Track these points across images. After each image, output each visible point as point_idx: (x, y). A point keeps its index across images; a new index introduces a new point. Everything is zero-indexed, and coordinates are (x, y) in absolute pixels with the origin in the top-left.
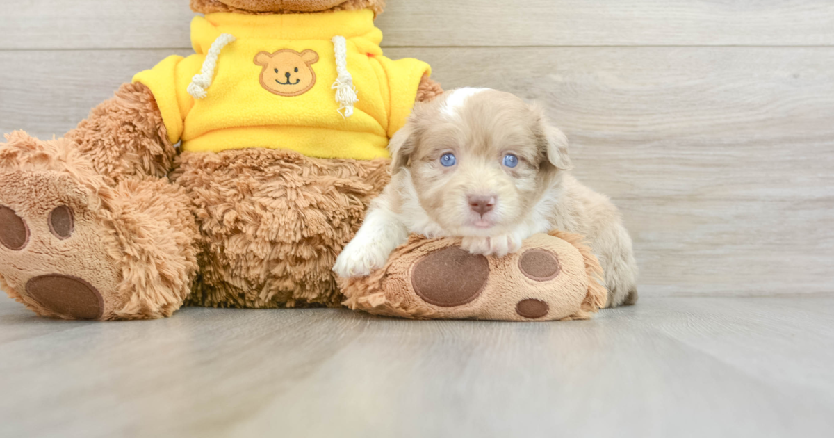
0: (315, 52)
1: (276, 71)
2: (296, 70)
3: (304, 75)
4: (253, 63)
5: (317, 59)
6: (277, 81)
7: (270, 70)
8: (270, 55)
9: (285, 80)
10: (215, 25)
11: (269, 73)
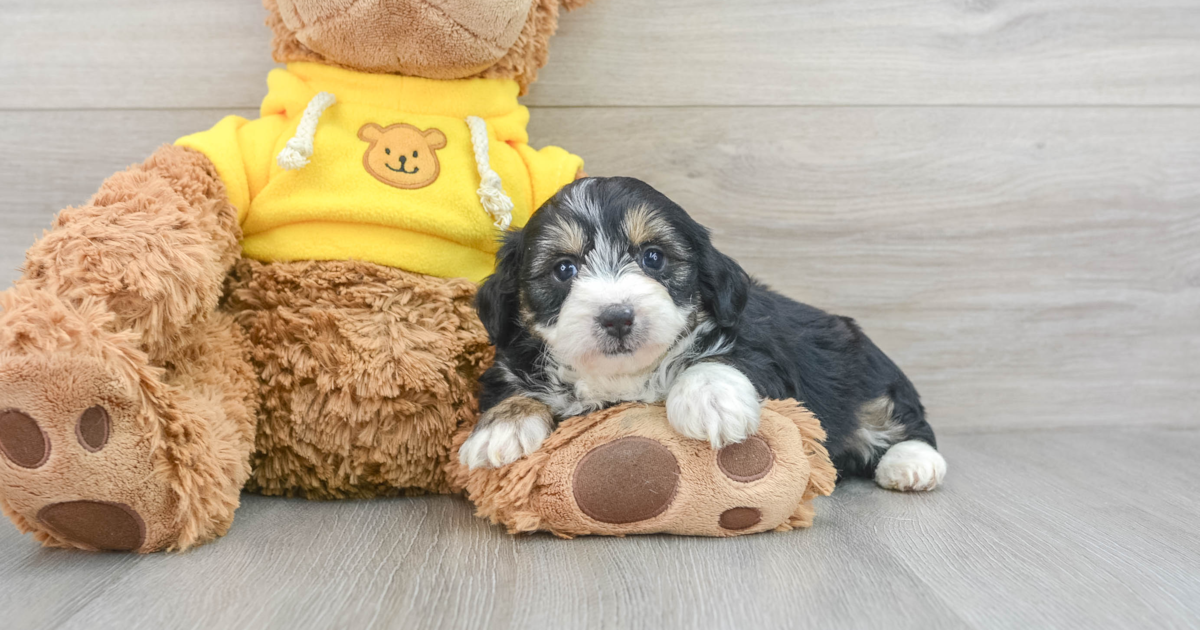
0: (443, 135)
1: (388, 151)
2: (415, 154)
4: (356, 137)
5: (444, 144)
6: (387, 165)
7: (379, 149)
8: (382, 130)
9: (398, 165)
10: (303, 79)
11: (378, 153)
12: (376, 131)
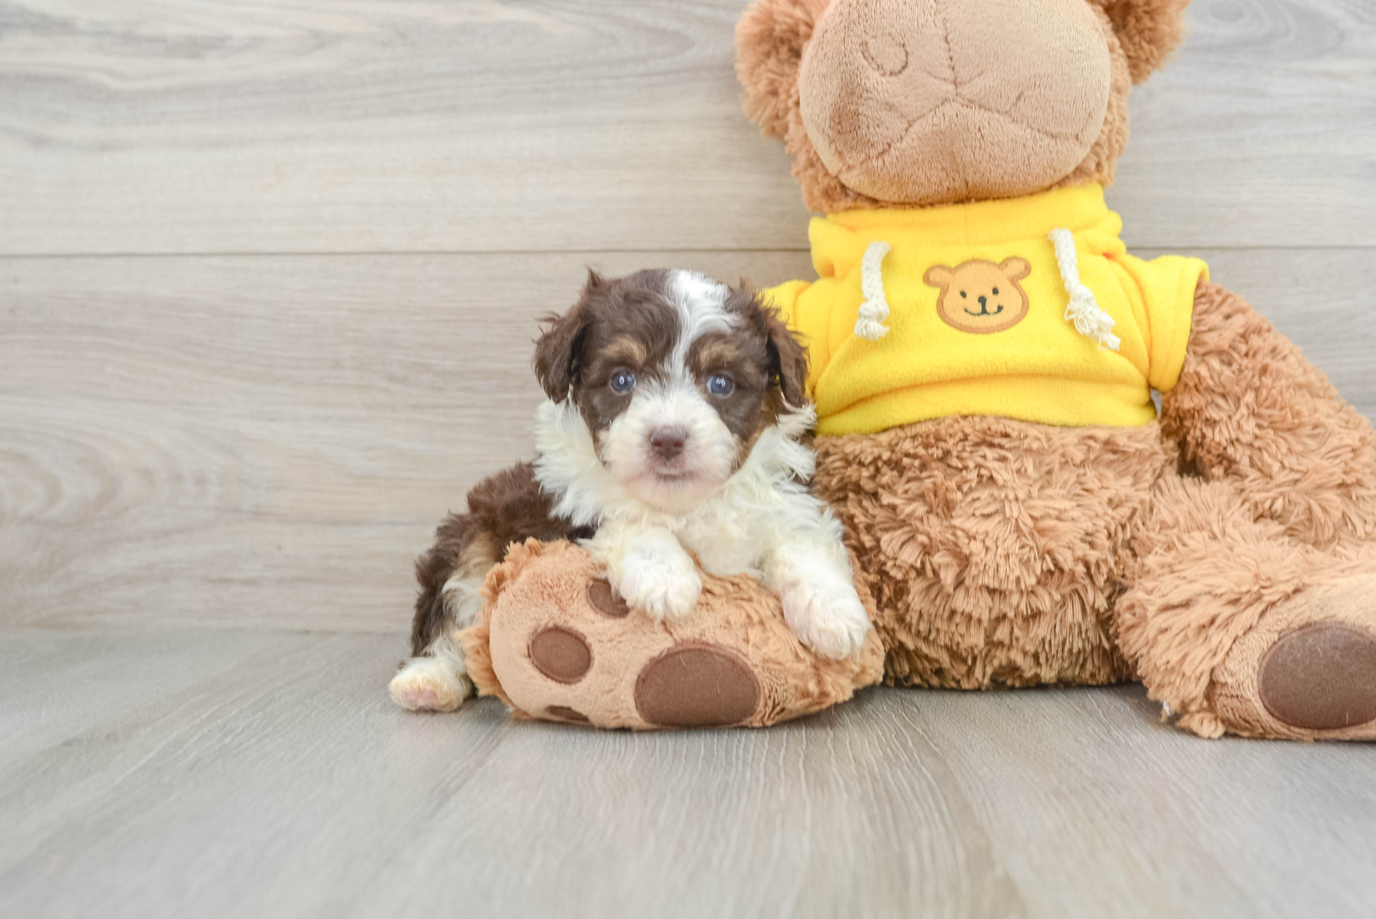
1: (963, 294)
2: (995, 291)
3: (1009, 298)
4: (923, 284)
5: (1028, 269)
6: (966, 311)
8: (952, 271)
9: (979, 308)
10: (852, 229)
11: (953, 298)
12: (945, 274)
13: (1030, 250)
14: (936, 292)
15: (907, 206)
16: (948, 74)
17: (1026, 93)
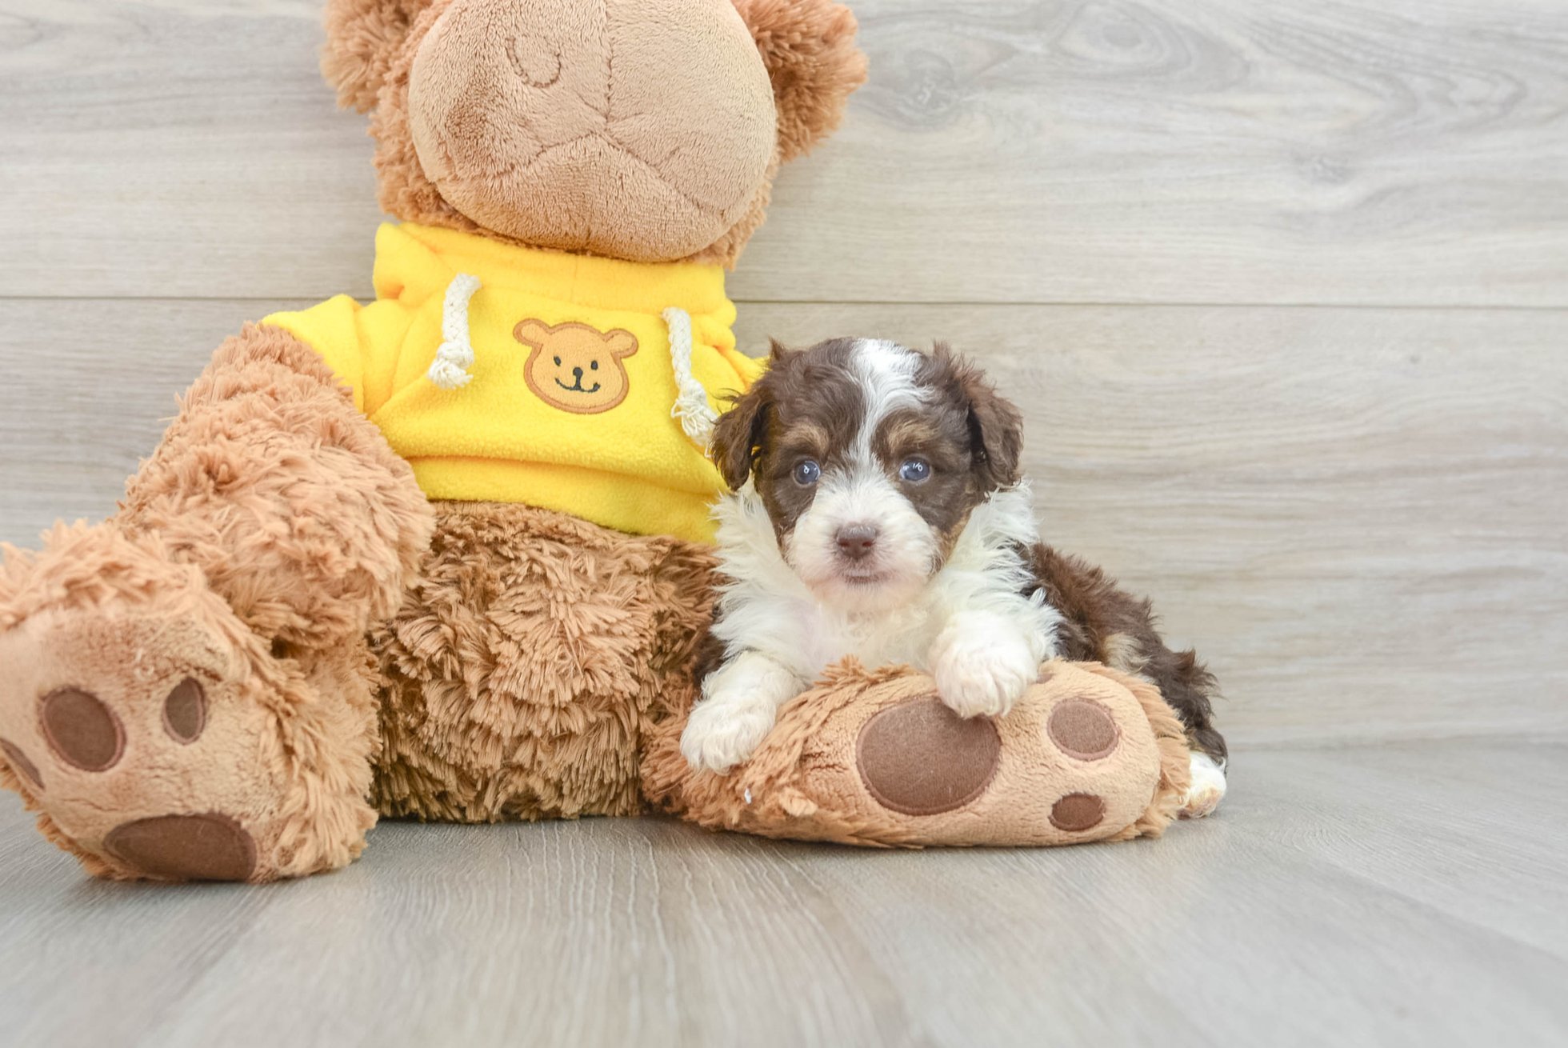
0: (633, 336)
1: (557, 361)
2: (594, 366)
4: (512, 338)
5: (634, 349)
6: (557, 381)
7: (546, 358)
8: (550, 330)
9: (571, 381)
10: (434, 250)
11: (544, 363)
12: (540, 331)
13: (643, 327)
14: (527, 351)
15: (511, 242)
16: (602, 103)
17: (682, 150)
